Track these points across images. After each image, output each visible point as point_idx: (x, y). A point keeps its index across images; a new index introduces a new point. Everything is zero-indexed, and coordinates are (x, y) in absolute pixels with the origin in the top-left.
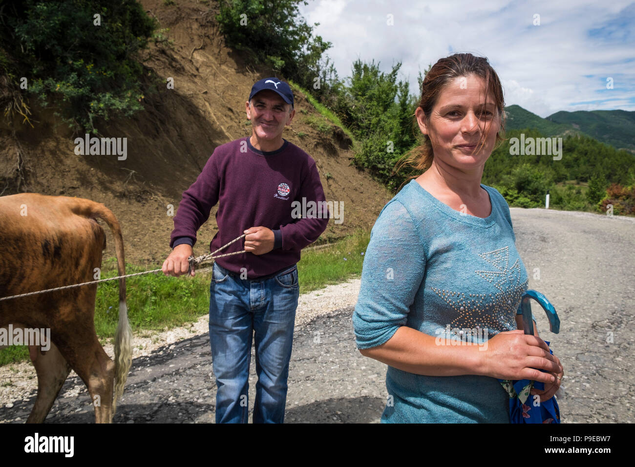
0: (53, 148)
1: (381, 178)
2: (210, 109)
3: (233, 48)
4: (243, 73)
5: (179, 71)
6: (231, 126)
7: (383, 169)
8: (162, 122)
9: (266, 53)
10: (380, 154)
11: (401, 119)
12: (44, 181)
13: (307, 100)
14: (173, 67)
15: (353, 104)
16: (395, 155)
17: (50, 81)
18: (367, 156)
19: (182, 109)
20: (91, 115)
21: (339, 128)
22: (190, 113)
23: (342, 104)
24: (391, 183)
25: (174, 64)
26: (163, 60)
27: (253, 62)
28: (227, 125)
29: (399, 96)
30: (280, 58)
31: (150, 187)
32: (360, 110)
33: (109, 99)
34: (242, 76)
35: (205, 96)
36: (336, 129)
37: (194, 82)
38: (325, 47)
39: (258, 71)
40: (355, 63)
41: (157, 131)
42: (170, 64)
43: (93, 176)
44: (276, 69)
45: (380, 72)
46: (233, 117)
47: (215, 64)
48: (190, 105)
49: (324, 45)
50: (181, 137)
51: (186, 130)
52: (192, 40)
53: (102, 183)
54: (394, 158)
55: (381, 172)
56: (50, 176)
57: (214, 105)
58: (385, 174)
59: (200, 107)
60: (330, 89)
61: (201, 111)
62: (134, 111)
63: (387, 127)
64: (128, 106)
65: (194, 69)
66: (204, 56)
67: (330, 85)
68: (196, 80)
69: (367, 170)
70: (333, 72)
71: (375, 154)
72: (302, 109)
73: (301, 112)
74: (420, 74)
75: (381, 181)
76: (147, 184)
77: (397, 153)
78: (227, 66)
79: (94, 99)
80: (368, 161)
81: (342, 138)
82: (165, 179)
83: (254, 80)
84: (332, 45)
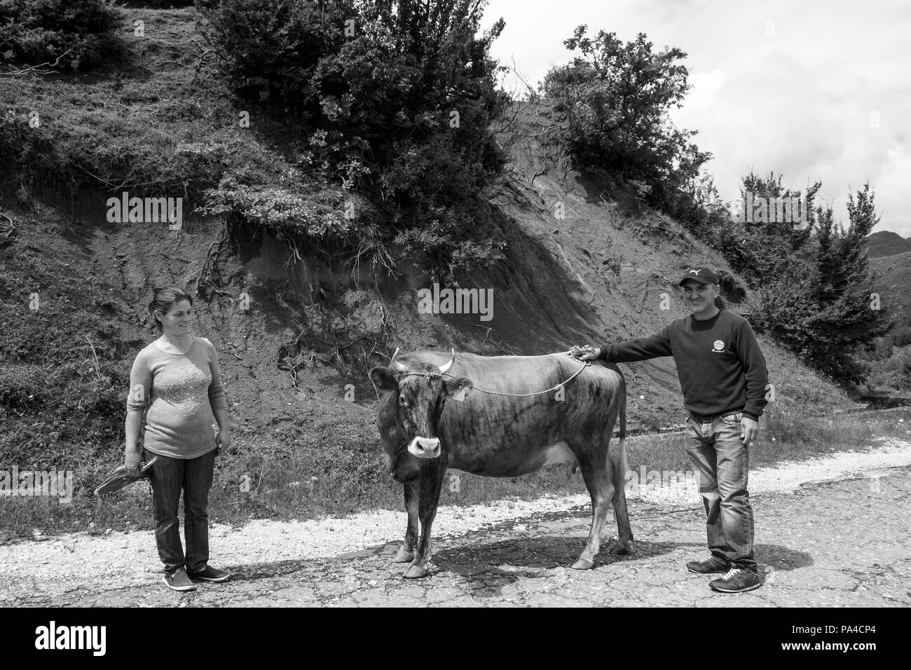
0: (409, 302)
1: (790, 343)
2: (562, 253)
3: (582, 170)
4: (595, 203)
5: (525, 206)
6: (588, 274)
7: (794, 331)
8: (512, 271)
9: (624, 175)
10: (787, 309)
11: (820, 261)
12: (405, 338)
13: (682, 236)
14: (518, 202)
15: (743, 239)
16: (810, 311)
17: (415, 231)
18: (768, 312)
19: (532, 253)
20: (452, 267)
21: (727, 274)
22: (540, 259)
23: (727, 238)
24: (805, 351)
25: (519, 198)
26: (508, 194)
27: (608, 187)
28: (584, 273)
29: (816, 228)
30: (645, 182)
31: (506, 347)
32: (753, 246)
33: (470, 247)
34: (594, 207)
35: (556, 236)
36: (724, 275)
37: (542, 220)
38: (701, 159)
39: (615, 199)
40: (745, 179)
41: (507, 282)
42: (515, 199)
43: (448, 333)
44: (640, 196)
45: (782, 189)
46: (589, 261)
47: (560, 193)
48: (540, 249)
49: (701, 157)
50: (532, 288)
51: (538, 279)
52: (531, 163)
53: (457, 342)
54: (809, 315)
55: (789, 335)
56: (409, 332)
57: (566, 247)
58: (796, 339)
59: (552, 251)
60: (708, 216)
61: (553, 255)
62: (495, 260)
63: (798, 272)
64: (489, 255)
65: (540, 202)
66: (547, 183)
67: (709, 211)
68: (543, 216)
69: (767, 332)
70: (712, 192)
71: (781, 309)
72: (674, 248)
73: (674, 252)
74: (851, 198)
75: (789, 347)
76: (503, 344)
77: (814, 309)
78: (575, 194)
79: (456, 249)
80: (769, 319)
81: (732, 288)
82: (521, 338)
83: (609, 211)
84: (712, 156)
